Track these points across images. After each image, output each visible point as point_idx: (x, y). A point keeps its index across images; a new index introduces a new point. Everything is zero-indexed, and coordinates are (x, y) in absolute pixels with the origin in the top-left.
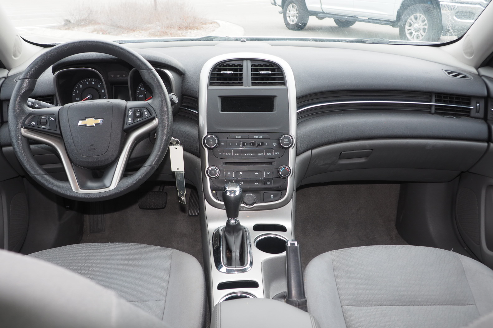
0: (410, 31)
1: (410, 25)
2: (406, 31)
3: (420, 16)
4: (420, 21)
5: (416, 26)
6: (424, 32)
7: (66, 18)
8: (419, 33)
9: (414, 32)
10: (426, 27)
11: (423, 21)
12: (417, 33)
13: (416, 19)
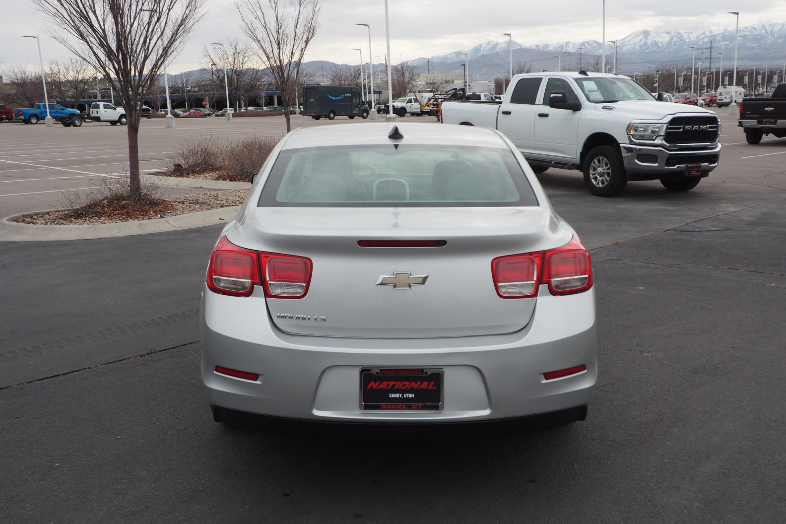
0: (594, 176)
1: (595, 170)
2: (591, 176)
3: (603, 159)
4: (604, 164)
5: (600, 170)
6: (608, 176)
7: (177, 162)
8: (603, 178)
9: (598, 177)
10: (610, 171)
11: (606, 165)
12: (601, 178)
13: (599, 162)
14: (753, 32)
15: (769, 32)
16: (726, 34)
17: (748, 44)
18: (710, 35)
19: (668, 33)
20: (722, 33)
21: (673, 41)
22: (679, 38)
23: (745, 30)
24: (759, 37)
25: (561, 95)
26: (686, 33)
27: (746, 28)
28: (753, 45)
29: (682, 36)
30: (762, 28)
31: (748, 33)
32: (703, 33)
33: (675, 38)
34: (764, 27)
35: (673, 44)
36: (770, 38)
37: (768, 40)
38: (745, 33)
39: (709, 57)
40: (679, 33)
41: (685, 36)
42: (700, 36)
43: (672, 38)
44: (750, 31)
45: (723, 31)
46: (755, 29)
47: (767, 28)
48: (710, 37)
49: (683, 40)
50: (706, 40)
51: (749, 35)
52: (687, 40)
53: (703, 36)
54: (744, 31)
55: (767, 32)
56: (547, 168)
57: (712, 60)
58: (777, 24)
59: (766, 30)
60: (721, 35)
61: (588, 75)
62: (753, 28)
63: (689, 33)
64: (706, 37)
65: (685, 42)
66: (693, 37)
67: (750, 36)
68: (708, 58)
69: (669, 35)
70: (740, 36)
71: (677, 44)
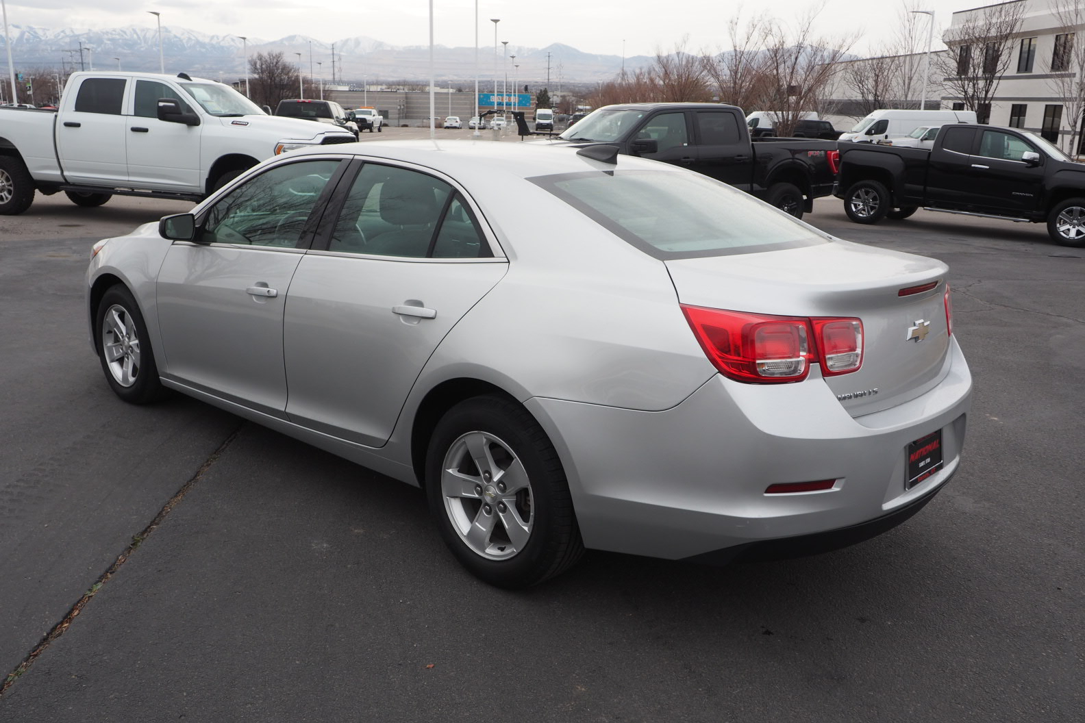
14: (122, 36)
15: (142, 38)
16: (91, 35)
17: (120, 49)
18: (72, 34)
19: (17, 27)
20: (87, 34)
21: (25, 37)
22: (32, 34)
23: (114, 33)
24: (130, 42)
25: (173, 104)
26: (41, 28)
27: (114, 30)
28: (125, 51)
29: (35, 32)
30: (132, 32)
31: (118, 37)
32: (63, 31)
33: (27, 34)
34: (134, 31)
35: (25, 41)
36: (143, 45)
37: (142, 47)
38: (114, 36)
39: (80, 61)
40: (31, 28)
41: (40, 33)
42: (59, 34)
43: (23, 34)
44: (119, 34)
45: (87, 31)
46: (125, 33)
47: (139, 32)
48: (72, 37)
49: (38, 37)
50: (67, 40)
51: (119, 39)
52: (43, 38)
53: (62, 34)
54: (111, 34)
55: (139, 38)
56: (108, 198)
57: (84, 65)
58: (149, 29)
59: (137, 35)
60: (85, 36)
61: (191, 80)
62: (122, 31)
63: (44, 29)
64: (67, 36)
65: (41, 40)
66: (50, 35)
67: (120, 41)
68: (80, 63)
69: (18, 30)
70: (109, 40)
71: (31, 41)
